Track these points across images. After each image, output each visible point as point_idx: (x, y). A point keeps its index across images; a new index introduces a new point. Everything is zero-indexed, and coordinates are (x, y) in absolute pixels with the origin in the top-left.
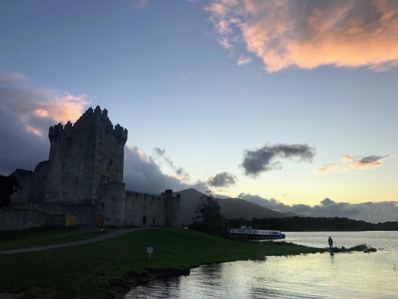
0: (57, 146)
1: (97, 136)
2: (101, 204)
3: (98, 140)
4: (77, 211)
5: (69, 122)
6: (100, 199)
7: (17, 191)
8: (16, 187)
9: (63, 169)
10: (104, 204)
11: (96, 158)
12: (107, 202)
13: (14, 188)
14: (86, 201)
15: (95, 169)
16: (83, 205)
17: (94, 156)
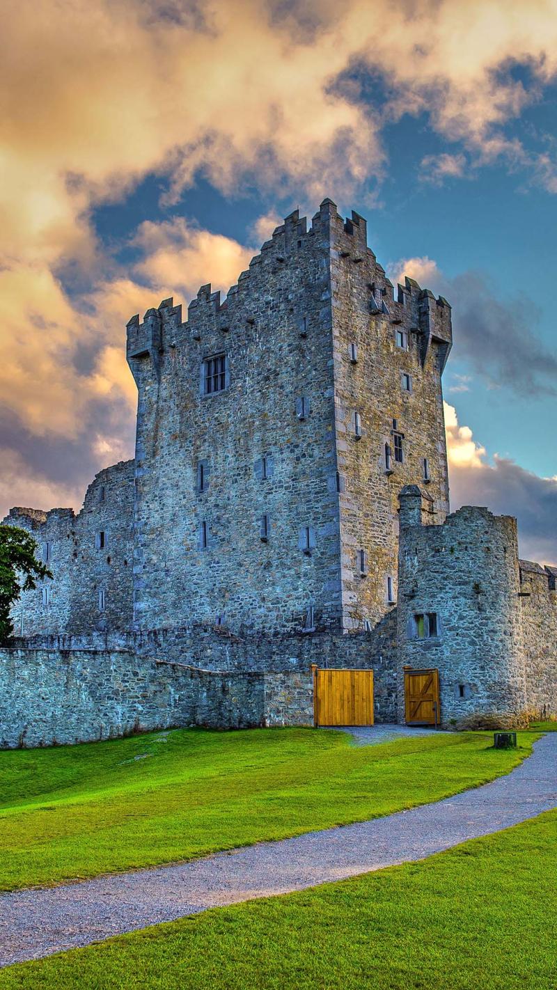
0: (164, 394)
1: (336, 332)
2: (418, 617)
3: (340, 348)
4: (299, 656)
5: (205, 290)
6: (412, 596)
7: (33, 587)
8: (26, 570)
9: (201, 487)
10: (433, 617)
11: (340, 427)
12: (450, 606)
13: (20, 576)
14: (318, 617)
15: (343, 474)
16: (301, 635)
17: (331, 416)
